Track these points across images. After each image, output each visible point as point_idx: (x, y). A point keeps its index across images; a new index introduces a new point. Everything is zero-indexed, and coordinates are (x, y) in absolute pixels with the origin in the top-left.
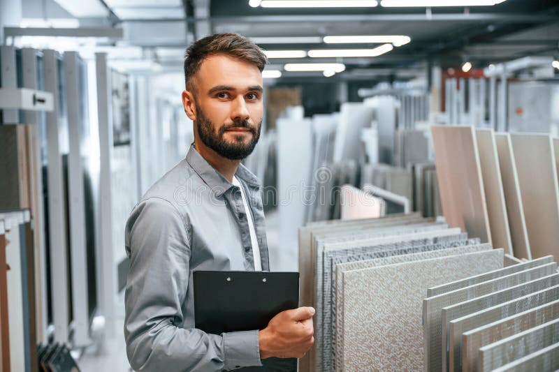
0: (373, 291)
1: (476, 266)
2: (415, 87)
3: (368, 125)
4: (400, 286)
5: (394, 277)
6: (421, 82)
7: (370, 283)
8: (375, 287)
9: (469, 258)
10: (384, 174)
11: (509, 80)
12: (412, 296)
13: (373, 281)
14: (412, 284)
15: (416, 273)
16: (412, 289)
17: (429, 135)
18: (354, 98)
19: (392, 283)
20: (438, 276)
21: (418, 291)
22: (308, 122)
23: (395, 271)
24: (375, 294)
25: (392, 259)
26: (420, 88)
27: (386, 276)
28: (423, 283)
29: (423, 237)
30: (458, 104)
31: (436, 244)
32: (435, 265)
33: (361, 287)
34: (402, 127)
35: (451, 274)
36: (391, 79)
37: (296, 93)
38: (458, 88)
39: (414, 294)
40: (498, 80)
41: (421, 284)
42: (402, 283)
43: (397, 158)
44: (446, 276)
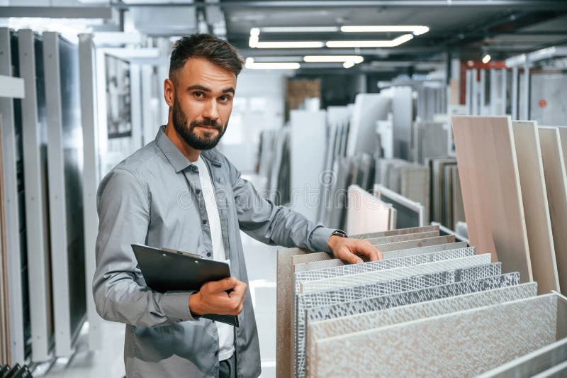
0: (363, 367)
1: (518, 319)
2: (435, 79)
3: (384, 118)
4: (406, 356)
5: (396, 343)
6: (441, 74)
7: (358, 356)
8: (366, 362)
9: (508, 310)
10: (399, 170)
11: (532, 71)
12: (423, 370)
13: (363, 352)
14: (424, 352)
15: (430, 336)
16: (423, 359)
17: (447, 127)
18: (372, 89)
19: (393, 353)
20: (464, 339)
21: (432, 362)
22: (323, 113)
23: (398, 335)
24: (367, 372)
25: (396, 311)
26: (440, 81)
27: (385, 343)
28: (440, 349)
29: (442, 270)
30: (479, 95)
31: (458, 283)
32: (458, 322)
33: (344, 363)
34: (419, 119)
35: (481, 334)
36: (411, 72)
37: (316, 85)
38: (479, 79)
39: (426, 368)
40: (521, 71)
41: (437, 352)
42: (409, 352)
43: (414, 152)
44: (475, 337)
